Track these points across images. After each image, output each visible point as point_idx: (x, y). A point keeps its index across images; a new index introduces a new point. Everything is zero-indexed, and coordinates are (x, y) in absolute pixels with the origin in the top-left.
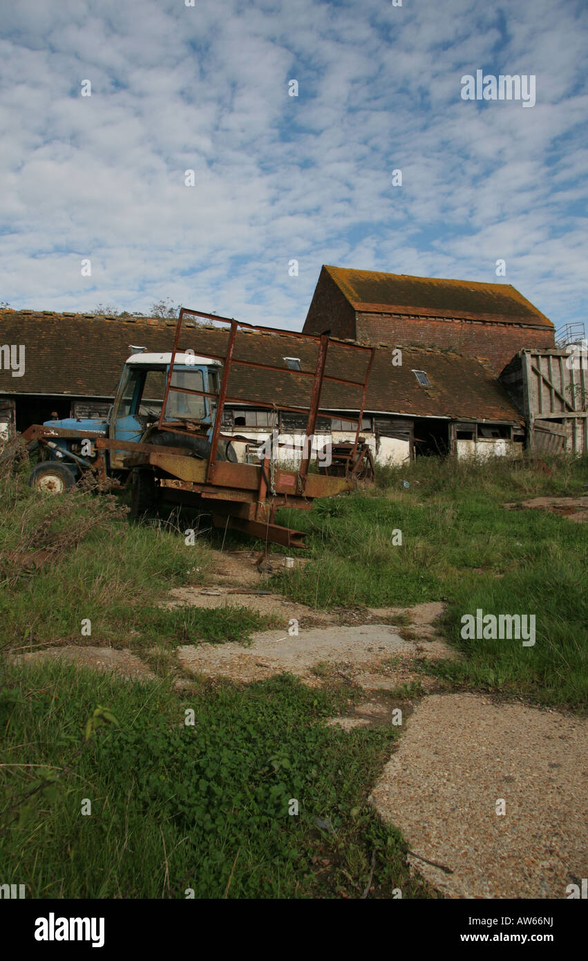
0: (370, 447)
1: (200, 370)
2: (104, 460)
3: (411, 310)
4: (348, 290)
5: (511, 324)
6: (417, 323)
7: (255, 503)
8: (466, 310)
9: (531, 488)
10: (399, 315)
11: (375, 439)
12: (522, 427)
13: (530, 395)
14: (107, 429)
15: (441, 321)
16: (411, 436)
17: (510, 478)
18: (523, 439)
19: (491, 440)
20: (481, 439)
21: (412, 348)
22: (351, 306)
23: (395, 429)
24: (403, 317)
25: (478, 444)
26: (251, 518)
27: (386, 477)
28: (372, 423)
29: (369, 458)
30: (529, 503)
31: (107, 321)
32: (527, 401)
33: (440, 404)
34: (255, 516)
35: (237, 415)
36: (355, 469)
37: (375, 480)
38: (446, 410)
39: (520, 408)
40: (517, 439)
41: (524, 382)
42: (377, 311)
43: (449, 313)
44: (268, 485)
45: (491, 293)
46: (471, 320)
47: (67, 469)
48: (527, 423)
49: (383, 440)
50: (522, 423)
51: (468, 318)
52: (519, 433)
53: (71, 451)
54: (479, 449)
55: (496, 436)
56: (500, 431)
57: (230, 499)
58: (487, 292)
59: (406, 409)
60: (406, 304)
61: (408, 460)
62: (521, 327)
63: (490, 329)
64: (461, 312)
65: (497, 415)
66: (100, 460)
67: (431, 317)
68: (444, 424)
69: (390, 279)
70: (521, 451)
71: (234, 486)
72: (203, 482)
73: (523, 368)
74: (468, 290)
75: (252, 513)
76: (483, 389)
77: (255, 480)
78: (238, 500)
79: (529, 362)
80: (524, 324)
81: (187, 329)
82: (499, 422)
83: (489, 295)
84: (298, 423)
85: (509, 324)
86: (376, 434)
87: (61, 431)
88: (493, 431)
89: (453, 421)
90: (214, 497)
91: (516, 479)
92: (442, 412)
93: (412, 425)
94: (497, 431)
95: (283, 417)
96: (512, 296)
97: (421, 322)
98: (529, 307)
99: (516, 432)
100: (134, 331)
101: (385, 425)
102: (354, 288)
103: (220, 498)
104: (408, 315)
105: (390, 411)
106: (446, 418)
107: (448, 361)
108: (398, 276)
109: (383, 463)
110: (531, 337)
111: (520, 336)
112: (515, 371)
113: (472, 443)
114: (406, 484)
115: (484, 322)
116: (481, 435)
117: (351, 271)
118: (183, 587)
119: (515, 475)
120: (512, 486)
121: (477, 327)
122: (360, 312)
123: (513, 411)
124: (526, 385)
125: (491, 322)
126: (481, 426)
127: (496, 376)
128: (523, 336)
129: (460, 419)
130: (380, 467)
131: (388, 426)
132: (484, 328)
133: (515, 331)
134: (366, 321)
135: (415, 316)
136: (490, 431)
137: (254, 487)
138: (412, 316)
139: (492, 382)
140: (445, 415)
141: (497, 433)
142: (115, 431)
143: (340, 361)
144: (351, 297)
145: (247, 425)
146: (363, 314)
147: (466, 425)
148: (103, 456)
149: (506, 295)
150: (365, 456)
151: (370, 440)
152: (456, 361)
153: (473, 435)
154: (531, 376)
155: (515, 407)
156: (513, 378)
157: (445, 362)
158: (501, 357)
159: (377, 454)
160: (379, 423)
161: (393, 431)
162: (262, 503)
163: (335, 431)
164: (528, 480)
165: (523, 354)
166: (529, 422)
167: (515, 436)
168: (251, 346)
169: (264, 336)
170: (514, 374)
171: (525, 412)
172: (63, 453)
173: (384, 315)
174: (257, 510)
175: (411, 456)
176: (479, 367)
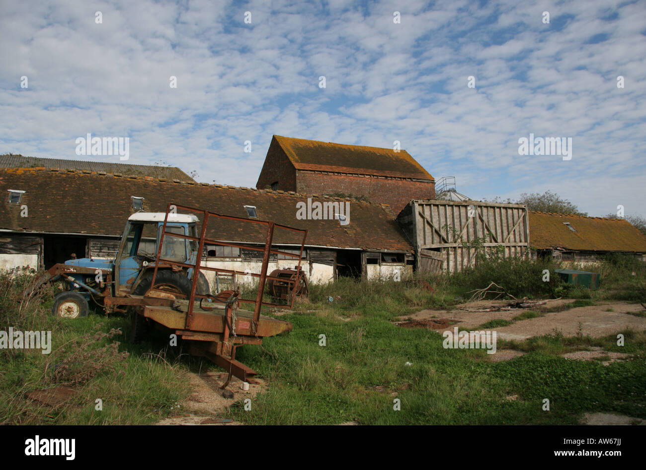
0: (305, 273)
1: (183, 227)
2: (111, 290)
3: (335, 168)
4: (291, 154)
5: (405, 178)
6: (339, 178)
7: (221, 343)
8: (374, 169)
9: (419, 302)
10: (327, 172)
11: (309, 265)
12: (412, 254)
13: (418, 232)
14: (114, 267)
15: (356, 177)
16: (335, 262)
17: (404, 295)
18: (414, 263)
19: (390, 264)
20: (384, 264)
21: (336, 198)
22: (293, 165)
23: (323, 257)
24: (330, 174)
25: (382, 267)
26: (218, 353)
27: (316, 294)
28: (307, 253)
29: (304, 281)
30: (417, 316)
31: (115, 177)
32: (416, 236)
33: (355, 239)
34: (221, 352)
35: (210, 248)
36: (295, 289)
37: (309, 296)
38: (359, 243)
39: (411, 241)
40: (409, 262)
41: (414, 223)
42: (312, 169)
43: (362, 171)
44: (231, 329)
45: (391, 156)
46: (377, 176)
47: (82, 297)
48: (416, 251)
49: (314, 265)
50: (413, 252)
51: (375, 174)
52: (410, 259)
53: (86, 283)
54: (382, 270)
55: (394, 261)
56: (397, 258)
57: (203, 340)
58: (389, 156)
59: (331, 243)
60: (331, 164)
61: (332, 280)
62: (412, 181)
63: (390, 182)
64: (370, 170)
65: (396, 246)
66: (107, 290)
67: (349, 174)
68: (357, 254)
69: (321, 145)
70: (412, 272)
71: (206, 330)
72: (183, 328)
73: (413, 214)
74: (375, 153)
75: (219, 349)
76: (385, 227)
77: (221, 325)
78: (209, 340)
79: (417, 209)
80: (414, 179)
81: (175, 184)
82: (396, 251)
83: (391, 157)
84: (254, 254)
85: (404, 178)
86: (310, 261)
87: (77, 269)
88: (392, 258)
89: (364, 251)
90: (192, 338)
91: (408, 296)
92: (356, 245)
93: (335, 255)
94: (395, 258)
95: (244, 250)
96: (406, 159)
97: (342, 177)
98: (417, 166)
99: (408, 258)
100: (135, 185)
101: (316, 255)
102: (295, 153)
103: (196, 339)
104: (333, 172)
105: (320, 245)
106: (360, 249)
107: (361, 208)
108: (326, 143)
109: (315, 282)
110: (419, 187)
111: (411, 186)
112: (408, 215)
113: (378, 266)
114: (331, 299)
115: (386, 177)
116: (384, 260)
117: (294, 140)
118: (168, 418)
119: (408, 293)
120: (405, 300)
121: (381, 181)
122: (299, 170)
123: (406, 243)
124: (415, 225)
125: (391, 177)
126: (384, 254)
127: (394, 218)
128: (413, 187)
129: (369, 250)
130: (312, 286)
131: (317, 256)
132: (386, 181)
133: (408, 183)
134: (304, 176)
135: (338, 173)
136: (390, 258)
137: (221, 331)
138: (336, 173)
139: (392, 223)
140: (359, 247)
141: (395, 259)
142: (119, 269)
143: (285, 208)
144: (293, 159)
145: (217, 256)
146: (301, 171)
147: (373, 253)
148: (110, 287)
149: (401, 158)
150: (302, 279)
151: (305, 267)
152: (366, 207)
153: (378, 261)
154: (418, 219)
155: (407, 240)
156: (406, 219)
157: (359, 208)
158: (398, 201)
159: (310, 275)
160: (312, 253)
161: (322, 259)
162: (226, 343)
163: (280, 259)
164: (417, 296)
165: (413, 203)
166: (417, 251)
167: (408, 261)
168: (221, 197)
169: (230, 189)
170: (406, 217)
171: (414, 245)
172: (79, 285)
173: (316, 172)
174: (222, 347)
175: (335, 277)
176: (383, 211)
